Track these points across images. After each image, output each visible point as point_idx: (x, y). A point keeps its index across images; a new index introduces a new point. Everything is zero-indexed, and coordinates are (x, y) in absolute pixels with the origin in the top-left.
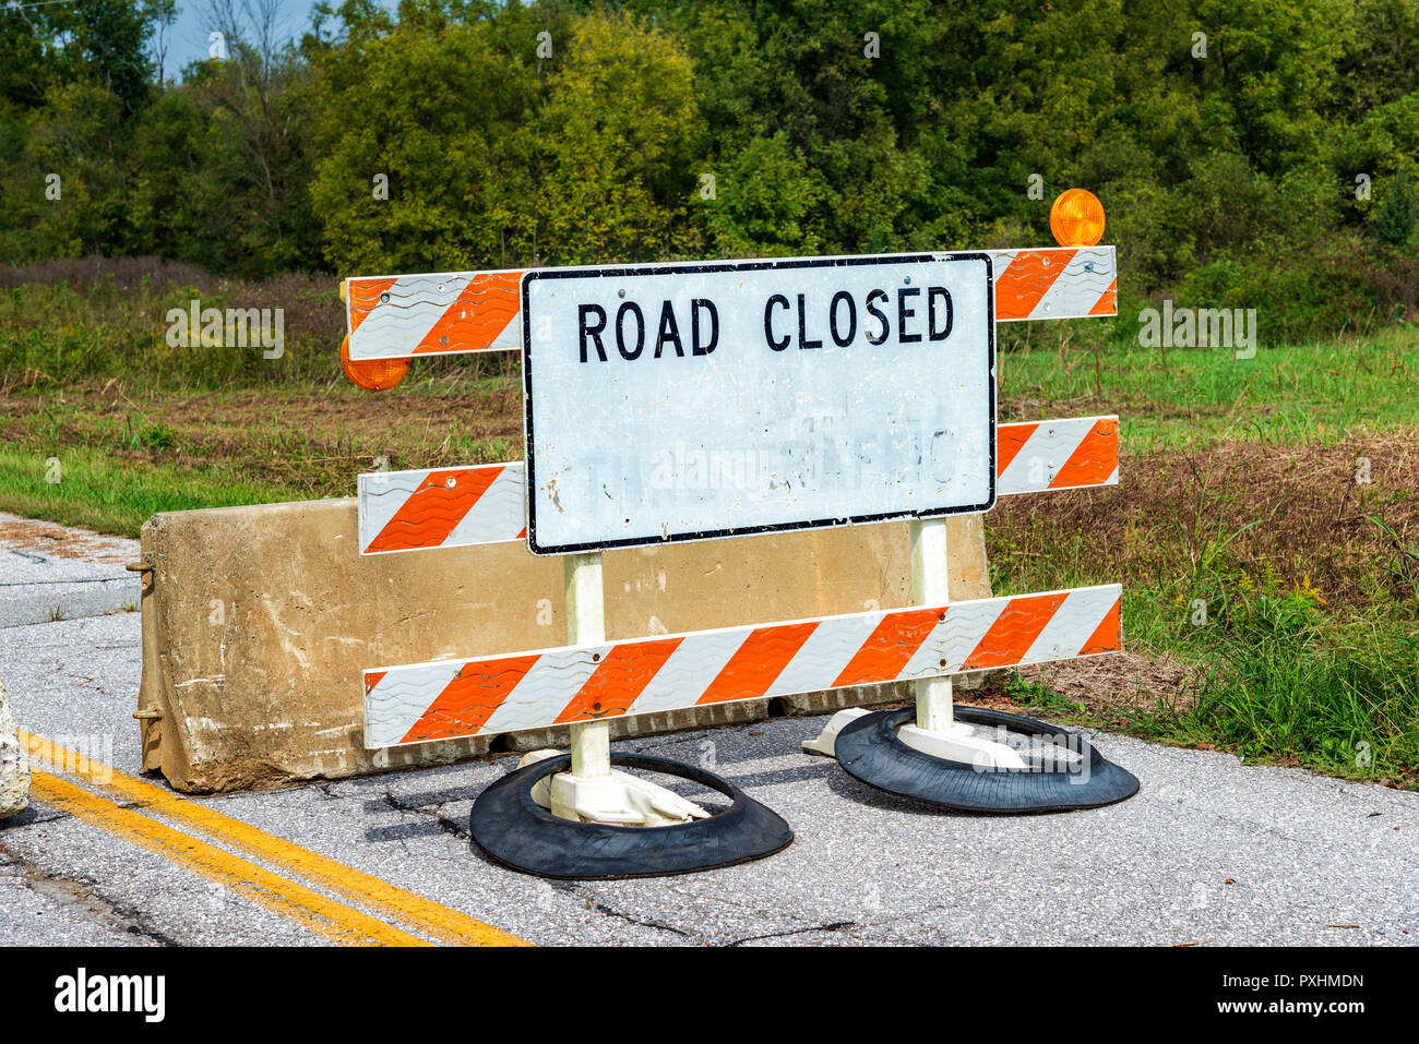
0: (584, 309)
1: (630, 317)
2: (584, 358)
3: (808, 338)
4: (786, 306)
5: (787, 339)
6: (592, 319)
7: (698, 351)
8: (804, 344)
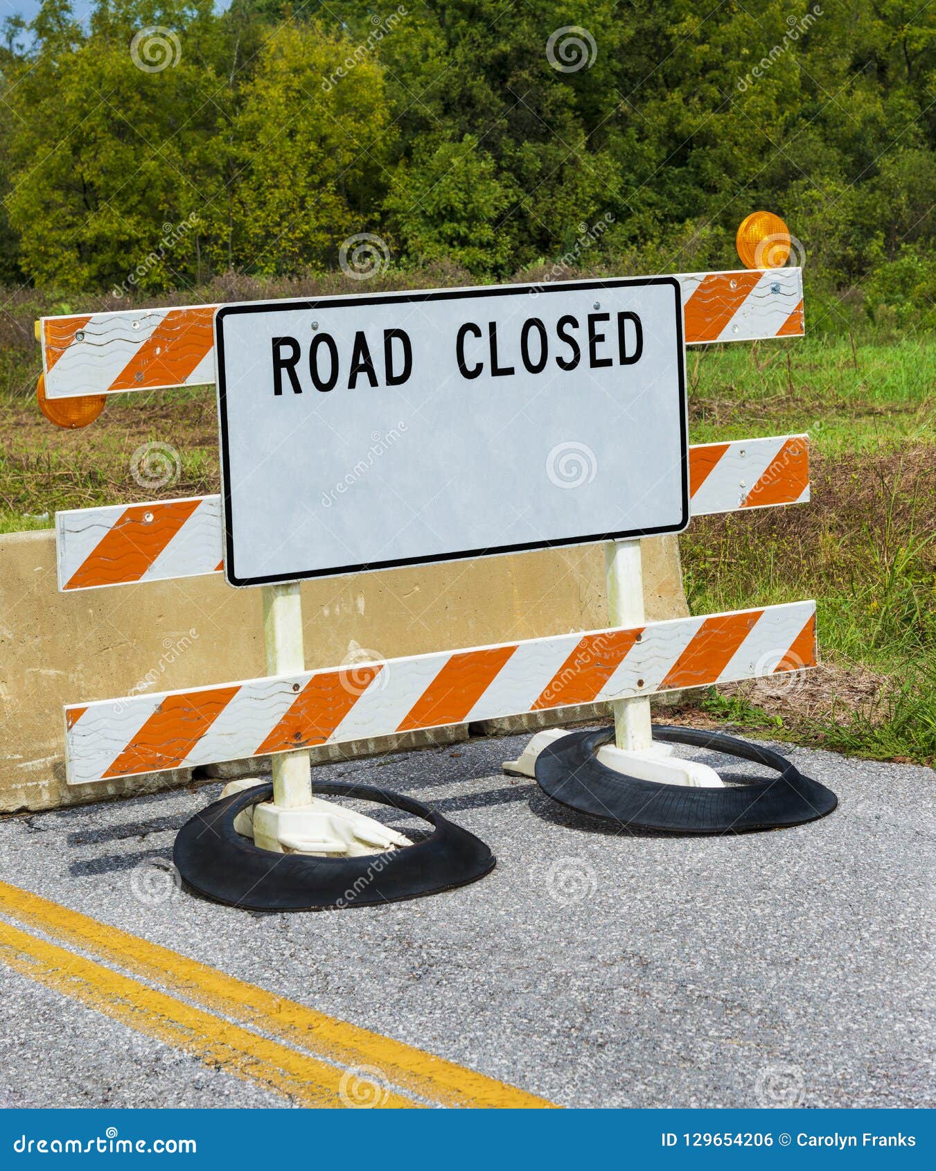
0: (277, 343)
1: (323, 349)
2: (278, 391)
3: (500, 365)
4: (478, 333)
5: (480, 367)
6: (286, 352)
7: (392, 381)
8: (496, 372)
